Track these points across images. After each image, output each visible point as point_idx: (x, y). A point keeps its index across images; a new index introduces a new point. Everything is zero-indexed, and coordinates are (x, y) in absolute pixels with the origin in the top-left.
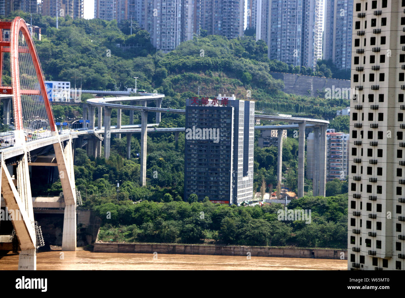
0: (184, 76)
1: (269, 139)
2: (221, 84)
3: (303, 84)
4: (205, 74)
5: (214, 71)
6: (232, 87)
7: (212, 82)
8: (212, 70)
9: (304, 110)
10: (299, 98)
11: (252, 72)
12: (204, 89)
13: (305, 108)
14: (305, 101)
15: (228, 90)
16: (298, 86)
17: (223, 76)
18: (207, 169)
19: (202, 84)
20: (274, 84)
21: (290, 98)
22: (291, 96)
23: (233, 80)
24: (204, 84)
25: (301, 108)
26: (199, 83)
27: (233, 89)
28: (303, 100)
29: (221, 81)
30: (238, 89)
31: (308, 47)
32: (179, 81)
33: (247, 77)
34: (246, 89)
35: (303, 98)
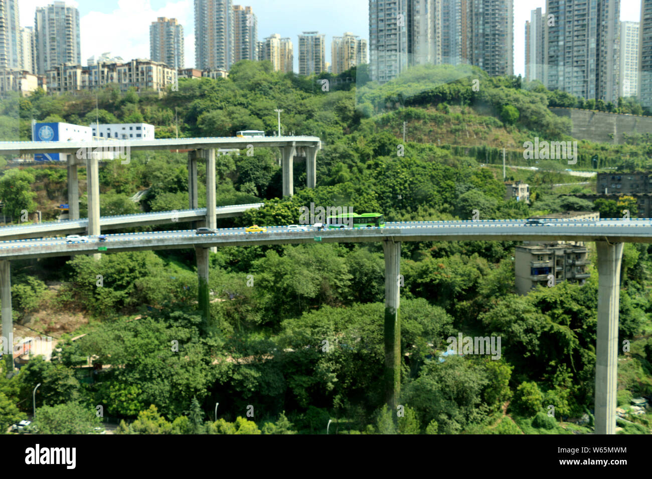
0: (399, 113)
2: (464, 124)
3: (602, 125)
4: (437, 110)
5: (454, 105)
6: (483, 130)
7: (448, 121)
8: (449, 103)
9: (607, 164)
10: (597, 146)
11: (518, 105)
12: (432, 133)
13: (608, 161)
14: (607, 150)
15: (477, 134)
16: (593, 129)
17: (469, 113)
19: (429, 125)
20: (556, 124)
21: (583, 145)
22: (584, 142)
23: (486, 118)
24: (433, 124)
25: (602, 160)
26: (425, 123)
27: (485, 132)
28: (603, 149)
29: (464, 120)
30: (493, 133)
31: (605, 73)
32: (389, 122)
33: (510, 113)
34: (509, 132)
35: (602, 145)
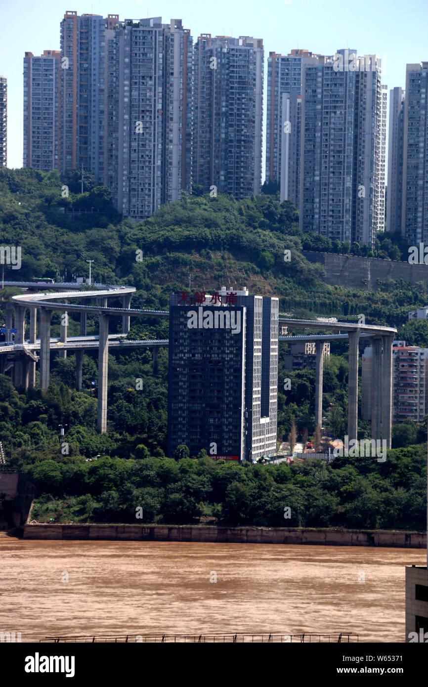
0: (167, 258)
1: (302, 358)
2: (226, 270)
3: (356, 270)
4: (200, 255)
5: (215, 250)
6: (242, 276)
7: (211, 267)
8: (210, 249)
9: (358, 311)
10: (349, 292)
11: (274, 251)
12: (198, 279)
14: (359, 297)
15: (237, 280)
16: (347, 274)
17: (229, 259)
18: (204, 405)
19: (195, 271)
20: (309, 271)
21: (335, 292)
22: (336, 289)
23: (245, 264)
24: (199, 270)
25: (352, 307)
26: (191, 269)
27: (244, 278)
28: (355, 296)
29: (225, 266)
30: (252, 279)
31: (362, 212)
32: (158, 266)
33: (267, 259)
34: (265, 278)
35: (355, 292)
